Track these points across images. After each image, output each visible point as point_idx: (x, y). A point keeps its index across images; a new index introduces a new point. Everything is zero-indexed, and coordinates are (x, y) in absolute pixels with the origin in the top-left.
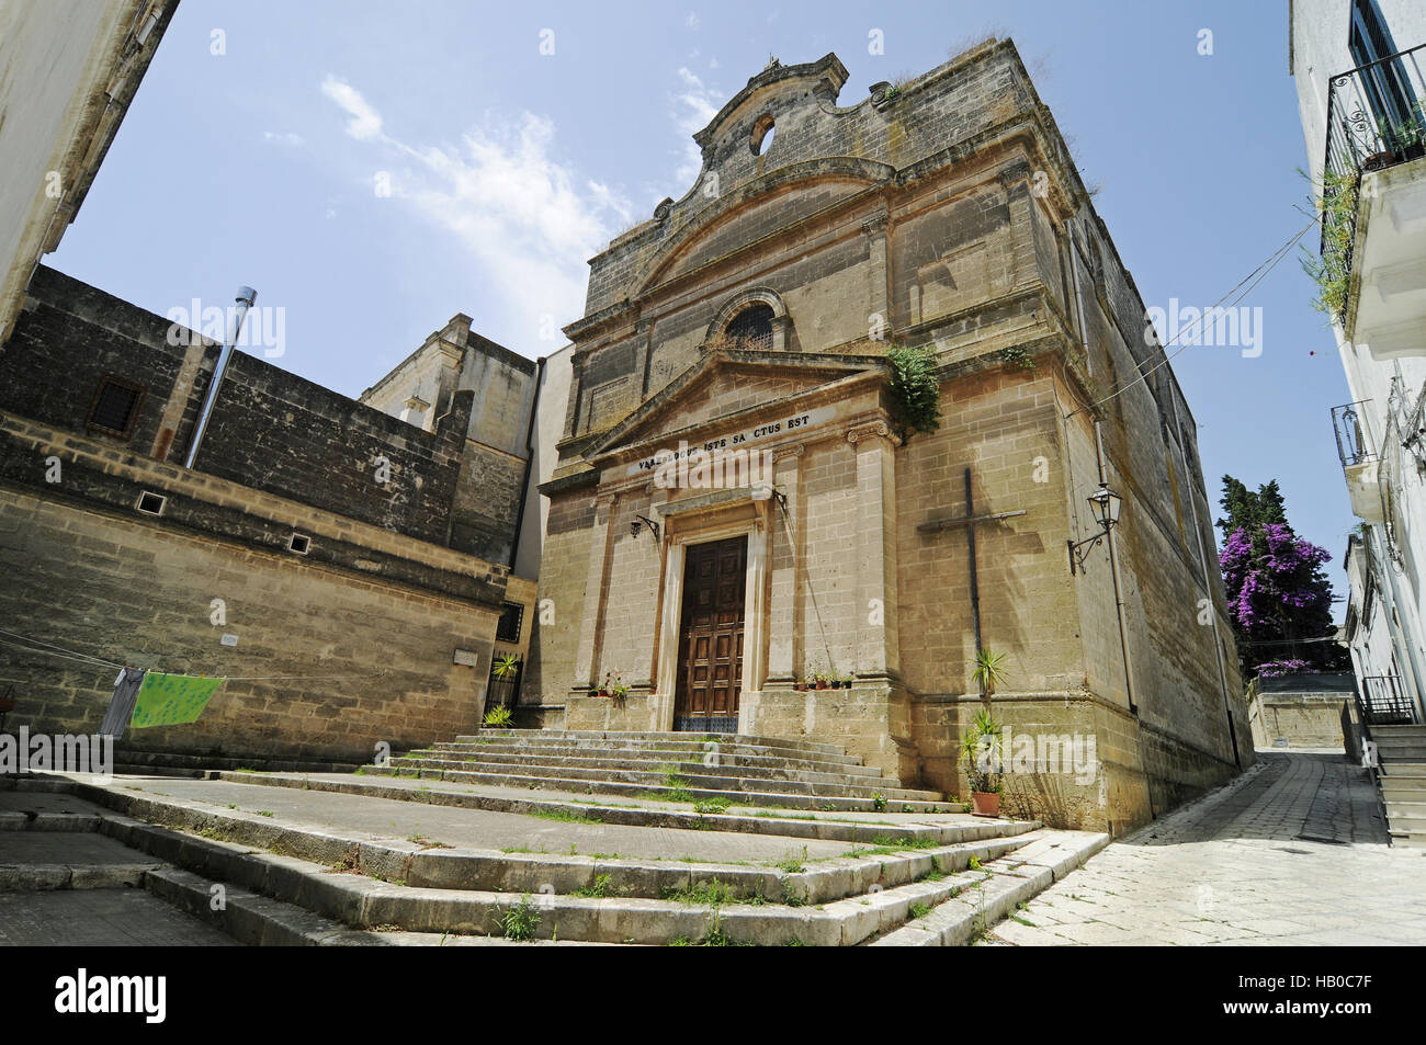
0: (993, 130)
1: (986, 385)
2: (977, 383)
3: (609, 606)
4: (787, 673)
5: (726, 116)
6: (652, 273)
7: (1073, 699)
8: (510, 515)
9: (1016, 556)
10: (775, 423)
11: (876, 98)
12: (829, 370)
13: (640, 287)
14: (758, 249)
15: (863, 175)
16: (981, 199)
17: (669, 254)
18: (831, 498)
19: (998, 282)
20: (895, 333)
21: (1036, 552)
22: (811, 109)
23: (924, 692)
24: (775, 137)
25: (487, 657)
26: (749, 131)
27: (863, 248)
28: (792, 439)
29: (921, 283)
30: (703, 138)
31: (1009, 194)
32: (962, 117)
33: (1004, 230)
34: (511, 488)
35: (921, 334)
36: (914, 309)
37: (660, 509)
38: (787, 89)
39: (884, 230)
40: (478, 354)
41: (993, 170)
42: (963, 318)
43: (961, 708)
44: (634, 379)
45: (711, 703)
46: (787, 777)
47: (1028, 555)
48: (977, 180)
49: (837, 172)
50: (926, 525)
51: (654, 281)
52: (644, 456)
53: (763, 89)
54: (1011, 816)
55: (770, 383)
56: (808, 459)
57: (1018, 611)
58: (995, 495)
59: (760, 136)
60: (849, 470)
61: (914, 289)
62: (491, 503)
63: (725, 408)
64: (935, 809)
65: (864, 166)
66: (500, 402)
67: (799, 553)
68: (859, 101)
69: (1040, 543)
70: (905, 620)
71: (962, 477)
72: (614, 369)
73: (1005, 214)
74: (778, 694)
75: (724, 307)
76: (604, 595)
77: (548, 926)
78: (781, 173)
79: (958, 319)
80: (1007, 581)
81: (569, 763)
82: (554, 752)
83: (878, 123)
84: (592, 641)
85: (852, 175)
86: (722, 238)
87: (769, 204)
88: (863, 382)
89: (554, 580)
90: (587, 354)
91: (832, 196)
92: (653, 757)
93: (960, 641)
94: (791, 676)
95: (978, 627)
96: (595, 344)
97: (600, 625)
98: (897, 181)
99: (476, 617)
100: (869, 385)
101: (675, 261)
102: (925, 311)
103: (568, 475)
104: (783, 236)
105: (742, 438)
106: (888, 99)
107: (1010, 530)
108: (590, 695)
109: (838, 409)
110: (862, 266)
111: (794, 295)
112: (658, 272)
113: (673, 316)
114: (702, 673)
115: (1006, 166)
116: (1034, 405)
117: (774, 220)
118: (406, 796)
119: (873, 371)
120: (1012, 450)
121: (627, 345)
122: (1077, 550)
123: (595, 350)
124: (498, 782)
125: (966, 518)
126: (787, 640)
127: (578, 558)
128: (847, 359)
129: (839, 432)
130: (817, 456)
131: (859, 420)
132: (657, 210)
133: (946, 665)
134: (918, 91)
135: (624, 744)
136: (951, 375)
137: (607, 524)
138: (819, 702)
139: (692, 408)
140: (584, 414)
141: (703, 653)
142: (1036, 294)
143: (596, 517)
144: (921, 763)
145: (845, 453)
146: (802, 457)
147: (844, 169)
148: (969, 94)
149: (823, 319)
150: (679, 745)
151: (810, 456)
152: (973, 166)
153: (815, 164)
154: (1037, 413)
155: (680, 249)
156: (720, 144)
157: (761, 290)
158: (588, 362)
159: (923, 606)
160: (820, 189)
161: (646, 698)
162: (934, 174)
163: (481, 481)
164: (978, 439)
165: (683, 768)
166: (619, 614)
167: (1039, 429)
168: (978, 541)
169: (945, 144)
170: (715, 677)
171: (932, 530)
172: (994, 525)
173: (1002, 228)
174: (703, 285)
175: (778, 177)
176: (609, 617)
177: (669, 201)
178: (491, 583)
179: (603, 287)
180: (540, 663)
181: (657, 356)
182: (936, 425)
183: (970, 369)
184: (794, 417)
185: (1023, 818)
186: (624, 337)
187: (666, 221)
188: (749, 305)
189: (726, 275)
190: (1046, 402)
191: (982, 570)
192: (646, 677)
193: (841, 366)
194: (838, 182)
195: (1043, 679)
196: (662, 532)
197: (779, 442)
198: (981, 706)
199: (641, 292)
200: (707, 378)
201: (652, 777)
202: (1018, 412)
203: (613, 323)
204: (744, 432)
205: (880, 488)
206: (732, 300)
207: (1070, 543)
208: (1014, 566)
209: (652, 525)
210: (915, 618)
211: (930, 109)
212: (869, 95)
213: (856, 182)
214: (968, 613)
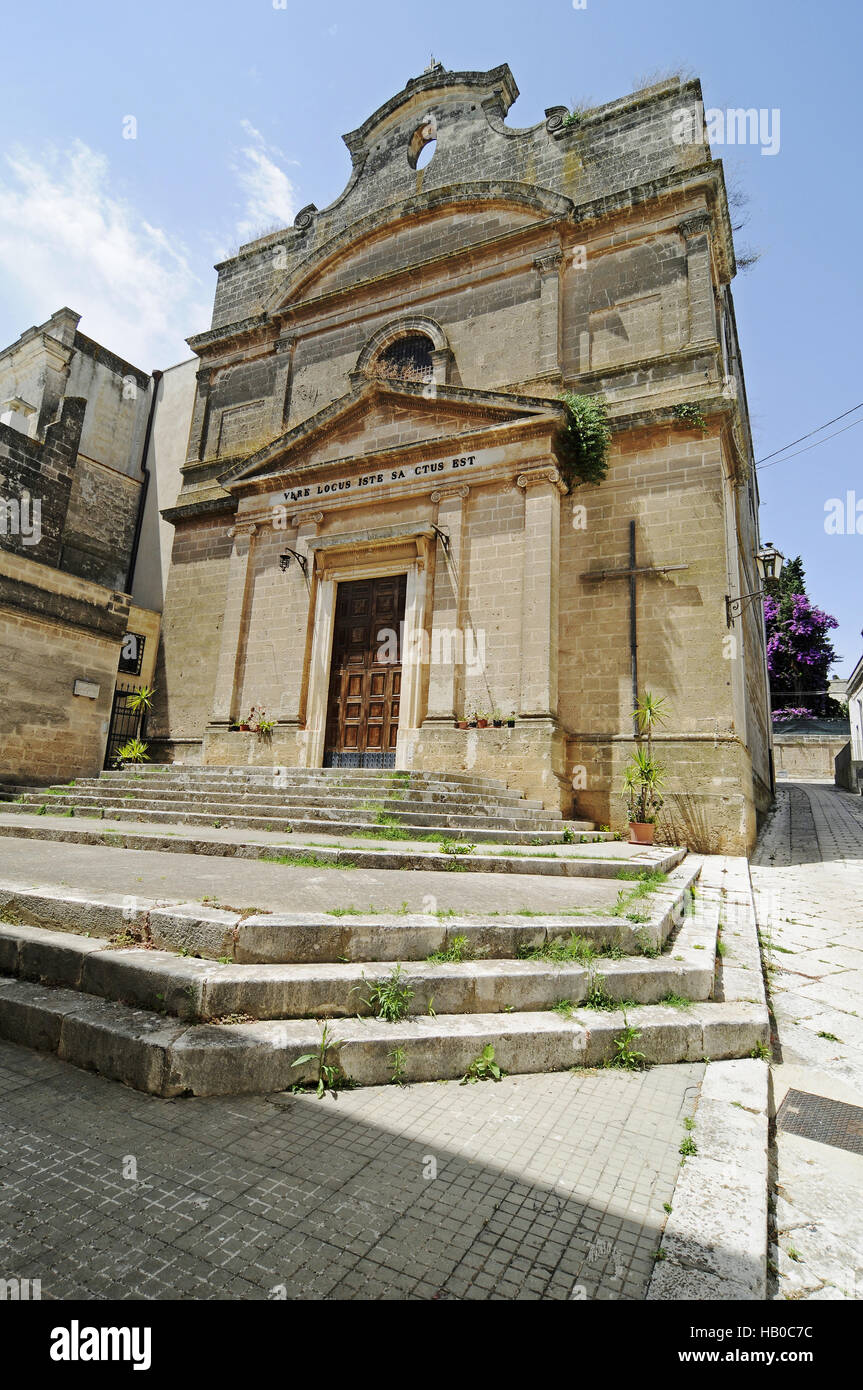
0: (678, 176)
1: (654, 440)
2: (646, 437)
3: (250, 641)
4: (447, 712)
5: (383, 118)
6: (294, 287)
7: (721, 740)
8: (125, 541)
9: (676, 608)
10: (438, 461)
11: (552, 123)
12: (500, 410)
13: (281, 301)
14: (417, 274)
15: (538, 206)
16: (658, 248)
17: (315, 267)
18: (497, 541)
19: (671, 338)
20: (565, 379)
21: (694, 605)
22: (479, 125)
23: (579, 731)
24: (437, 152)
25: (110, 689)
26: (406, 140)
27: (532, 286)
28: (456, 479)
29: (592, 329)
30: (354, 140)
31: (688, 245)
32: (644, 157)
33: (680, 283)
34: (125, 511)
35: (591, 382)
36: (583, 356)
37: (310, 543)
38: (452, 99)
39: (557, 269)
40: (85, 357)
41: (672, 220)
42: (635, 370)
43: (614, 746)
44: (274, 403)
45: (365, 740)
46: (487, 813)
47: (686, 608)
48: (656, 229)
49: (509, 198)
50: (587, 574)
51: (296, 296)
52: (289, 486)
53: (425, 94)
54: (658, 843)
55: (433, 419)
56: (472, 501)
57: (674, 659)
58: (657, 548)
59: (417, 147)
60: (517, 514)
61: (584, 335)
62: (104, 527)
63: (382, 442)
64: (599, 839)
65: (540, 196)
66: (111, 416)
67: (461, 594)
68: (533, 124)
69: (699, 597)
70: (564, 664)
71: (628, 529)
72: (248, 391)
73: (683, 267)
74: (438, 731)
75: (378, 333)
76: (244, 629)
77: (421, 1000)
78: (446, 192)
79: (630, 370)
80: (665, 631)
81: (250, 800)
82: (226, 789)
83: (552, 151)
84: (232, 676)
85: (525, 204)
86: (375, 257)
87: (431, 225)
88: (536, 426)
89: (182, 612)
90: (215, 371)
91: (501, 225)
92: (346, 794)
93: (616, 685)
94: (451, 715)
95: (636, 673)
96: (225, 360)
97: (240, 660)
98: (574, 217)
99: (96, 647)
100: (542, 429)
101: (321, 277)
102: (595, 360)
103: (195, 502)
104: (446, 262)
105: (402, 474)
106: (565, 126)
107: (671, 583)
108: (231, 729)
109: (507, 453)
110: (531, 305)
111: (456, 328)
112: (301, 286)
113: (318, 338)
114: (354, 710)
115: (686, 216)
116: (700, 464)
117: (435, 244)
118: (91, 840)
119: (549, 415)
120: (677, 506)
121: (261, 365)
122: (733, 605)
123: (225, 367)
124: (175, 820)
125: (627, 569)
126: (448, 679)
127: (208, 589)
128: (522, 400)
129: (508, 475)
130: (482, 498)
131: (529, 465)
132: (298, 217)
133: (601, 707)
134: (598, 122)
135: (306, 781)
136: (622, 427)
137: (246, 556)
138: (481, 740)
139: (344, 438)
140: (212, 436)
141: (356, 690)
142: (710, 354)
143: (234, 548)
144: (575, 796)
145: (513, 497)
146: (466, 499)
147: (518, 196)
148: (652, 134)
149: (488, 357)
150: (370, 781)
151: (475, 498)
152: (653, 212)
153: (485, 186)
154: (706, 472)
155: (327, 264)
156: (373, 150)
157: (420, 318)
158: (216, 380)
159: (582, 651)
160: (488, 216)
161: (295, 733)
162: (611, 215)
163: (93, 501)
164: (644, 493)
165: (387, 805)
166: (262, 649)
167: (705, 487)
168: (638, 592)
169: (624, 185)
170: (368, 714)
171: (593, 580)
172: (653, 577)
173: (679, 281)
174: (353, 306)
175: (443, 196)
176: (249, 652)
177: (312, 208)
178: (113, 612)
179: (233, 297)
180: (166, 696)
181: (299, 380)
182: (603, 477)
183: (641, 422)
184: (459, 457)
185: (669, 844)
186: (259, 356)
187: (309, 231)
188: (405, 334)
189: (380, 298)
190: (713, 462)
191: (641, 620)
192: (294, 712)
193: (515, 407)
194: (508, 210)
195: (693, 722)
196: (311, 567)
197: (442, 482)
198: (635, 746)
199: (281, 307)
200: (363, 408)
201: (358, 815)
202: (686, 469)
203: (246, 339)
204: (404, 468)
205: (550, 535)
206: (387, 327)
207: (727, 598)
208: (672, 617)
209: (301, 558)
210: (573, 662)
211: (610, 144)
212: (544, 119)
213: (529, 213)
214: (626, 659)
